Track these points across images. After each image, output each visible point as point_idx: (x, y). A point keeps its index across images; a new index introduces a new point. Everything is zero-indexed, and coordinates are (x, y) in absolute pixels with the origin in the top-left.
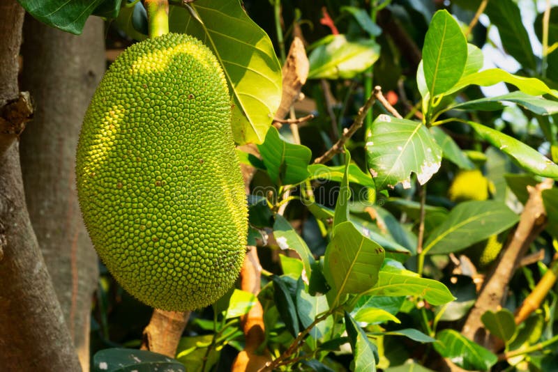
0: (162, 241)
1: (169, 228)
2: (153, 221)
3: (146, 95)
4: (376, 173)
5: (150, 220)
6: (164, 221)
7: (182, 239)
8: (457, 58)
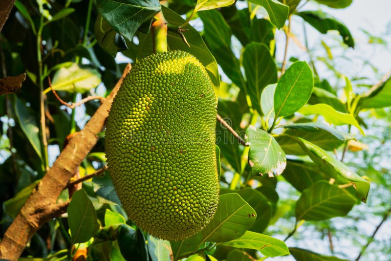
0: (179, 191)
1: (185, 182)
2: (175, 177)
3: (174, 90)
4: (253, 164)
5: (173, 175)
6: (182, 177)
7: (192, 191)
8: (303, 94)
